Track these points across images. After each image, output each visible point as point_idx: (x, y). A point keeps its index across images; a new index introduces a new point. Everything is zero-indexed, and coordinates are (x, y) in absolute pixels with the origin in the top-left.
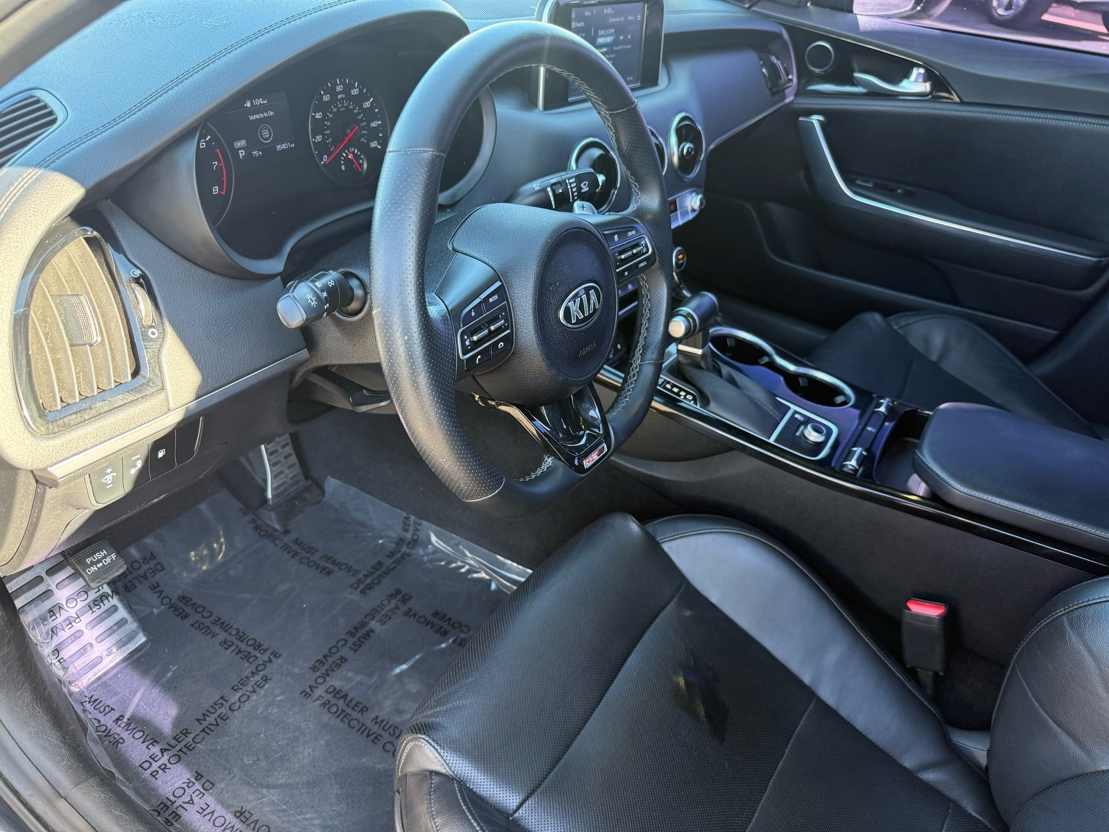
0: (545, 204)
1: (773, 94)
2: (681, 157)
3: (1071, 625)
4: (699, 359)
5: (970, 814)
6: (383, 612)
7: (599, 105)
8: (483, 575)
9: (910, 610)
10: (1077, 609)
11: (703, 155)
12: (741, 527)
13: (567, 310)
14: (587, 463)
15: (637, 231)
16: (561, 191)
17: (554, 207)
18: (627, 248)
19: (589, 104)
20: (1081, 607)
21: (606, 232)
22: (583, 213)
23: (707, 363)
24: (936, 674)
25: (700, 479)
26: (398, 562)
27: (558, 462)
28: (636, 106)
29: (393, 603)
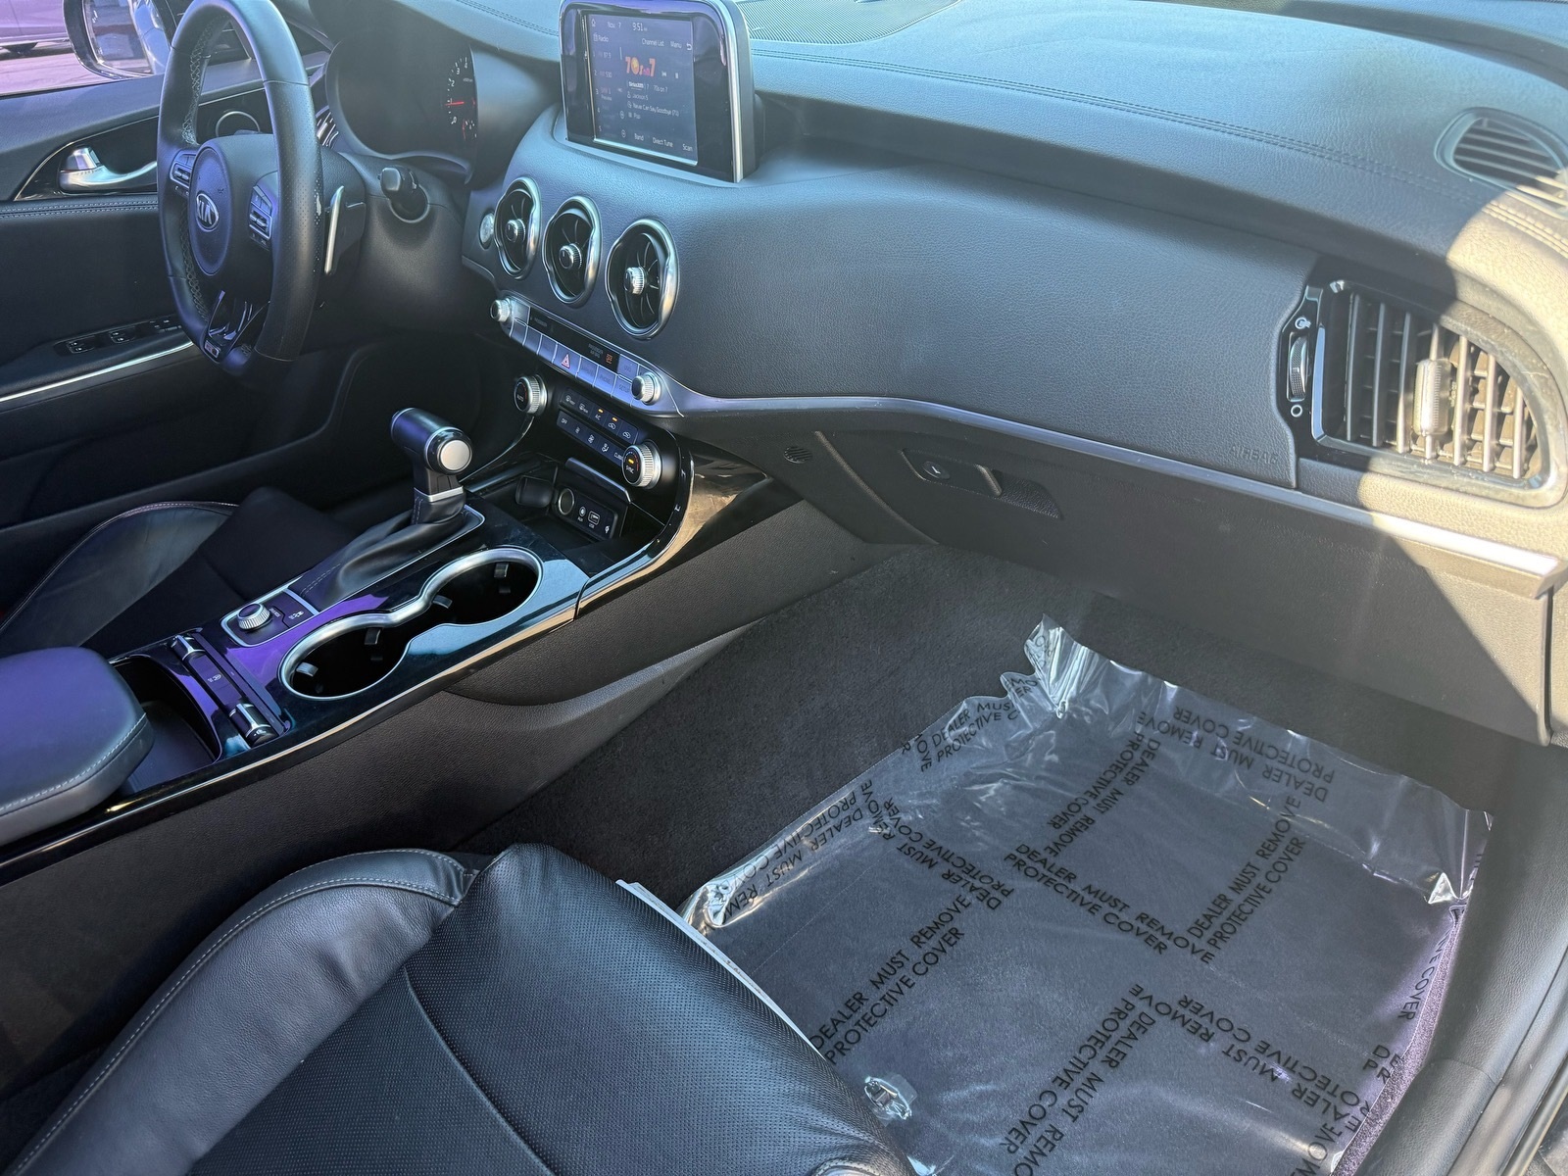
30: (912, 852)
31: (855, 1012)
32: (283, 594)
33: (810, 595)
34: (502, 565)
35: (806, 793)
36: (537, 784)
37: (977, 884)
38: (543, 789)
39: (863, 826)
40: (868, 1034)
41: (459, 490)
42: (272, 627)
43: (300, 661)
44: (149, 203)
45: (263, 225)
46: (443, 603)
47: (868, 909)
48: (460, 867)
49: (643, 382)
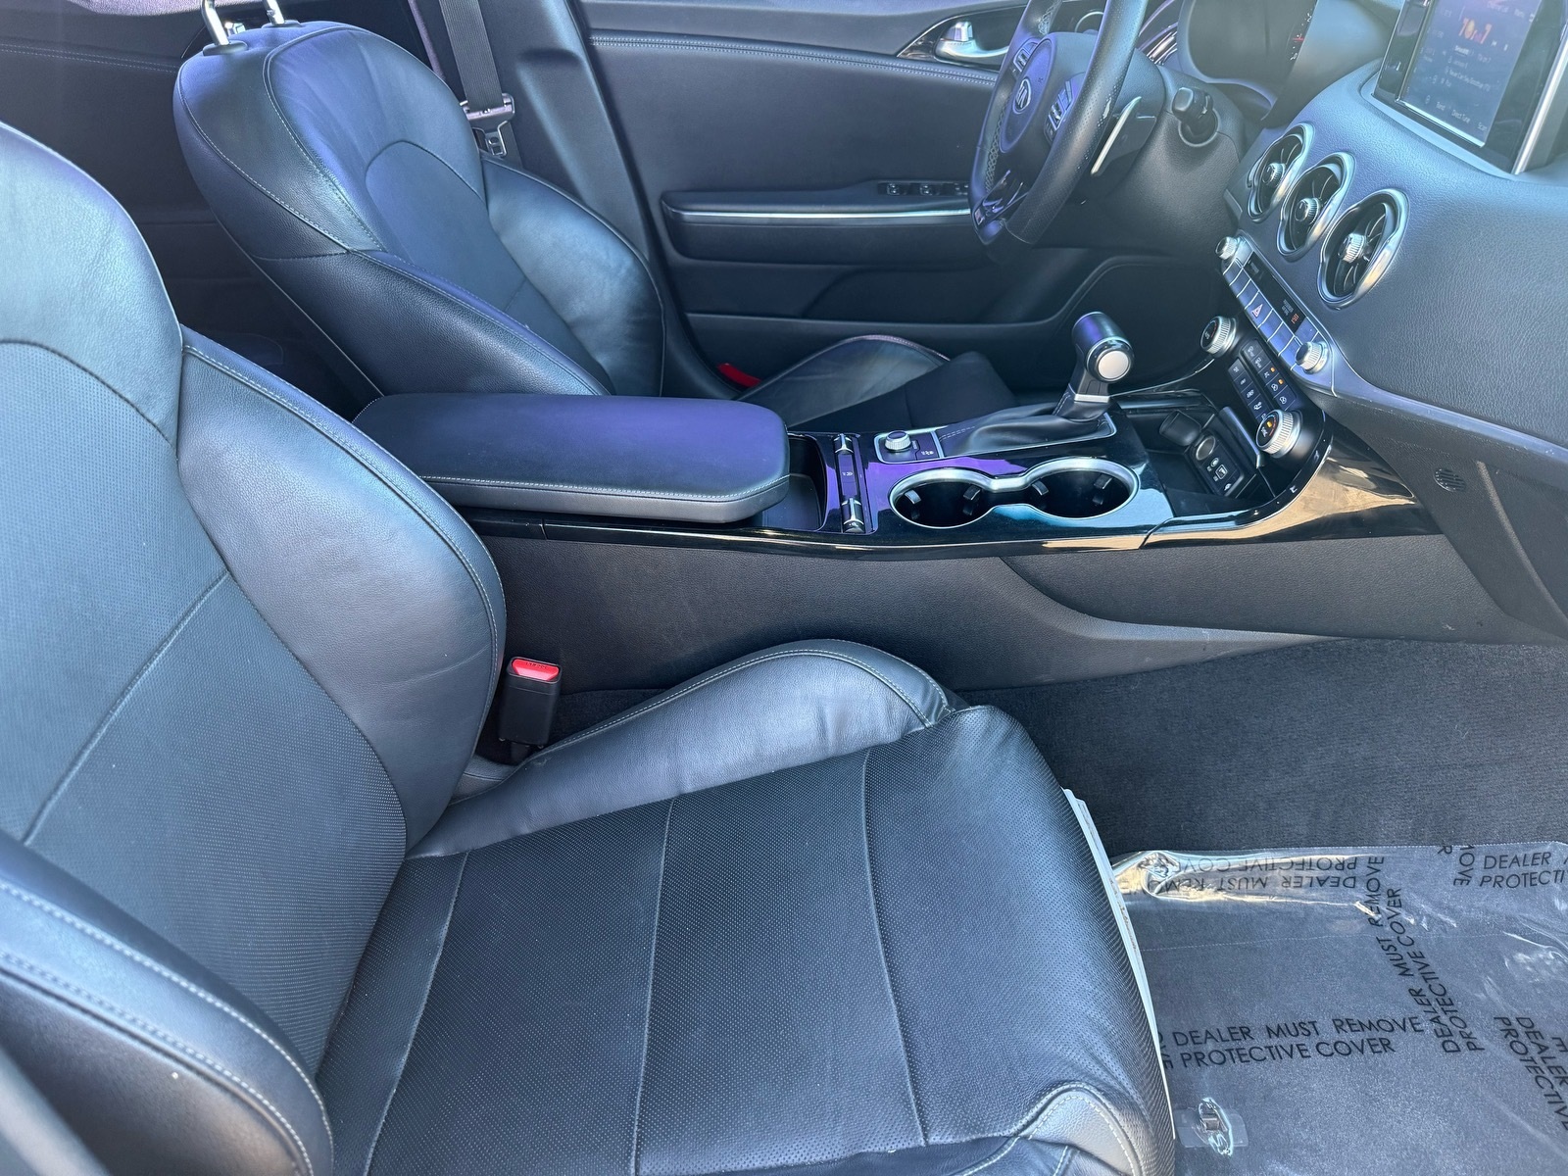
30: (1392, 950)
31: (1233, 1040)
32: (929, 434)
33: (1409, 639)
34: (1107, 478)
35: (1304, 830)
36: (1046, 678)
37: (1444, 1019)
38: (1049, 684)
39: (1352, 896)
40: (1233, 1065)
41: (1105, 399)
42: (907, 455)
43: (911, 488)
44: (988, 80)
45: (1058, 117)
46: (1041, 490)
47: (1307, 968)
48: (945, 701)
49: (1310, 349)
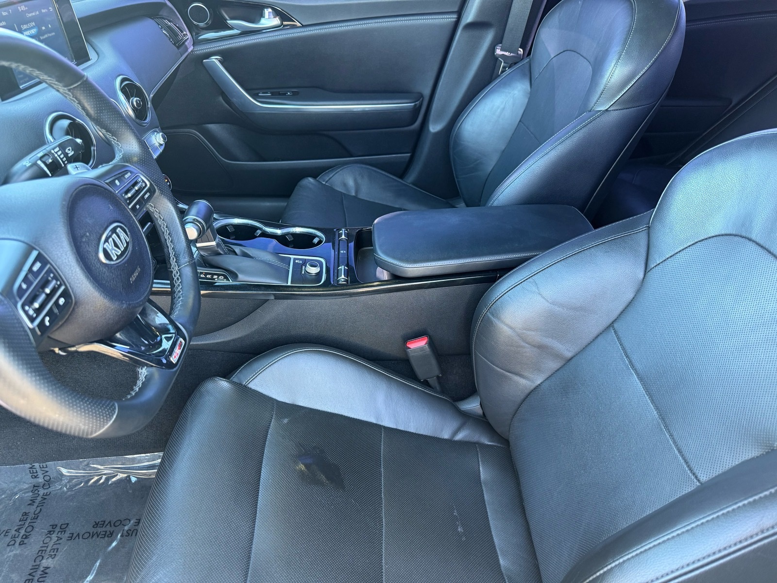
0: (42, 175)
1: (178, 47)
2: (134, 109)
3: (493, 315)
4: (216, 249)
5: (488, 445)
6: (49, 548)
7: (55, 84)
8: (121, 476)
9: (410, 348)
10: (492, 305)
11: (149, 103)
12: (294, 348)
13: (106, 252)
14: (174, 359)
15: (131, 172)
16: (50, 161)
17: (50, 175)
18: (130, 187)
19: (44, 85)
20: (494, 304)
21: (107, 181)
22: (79, 172)
23: (223, 250)
24: (438, 377)
25: (253, 329)
26: (42, 504)
27: (151, 369)
28: (87, 79)
29: (54, 537)
